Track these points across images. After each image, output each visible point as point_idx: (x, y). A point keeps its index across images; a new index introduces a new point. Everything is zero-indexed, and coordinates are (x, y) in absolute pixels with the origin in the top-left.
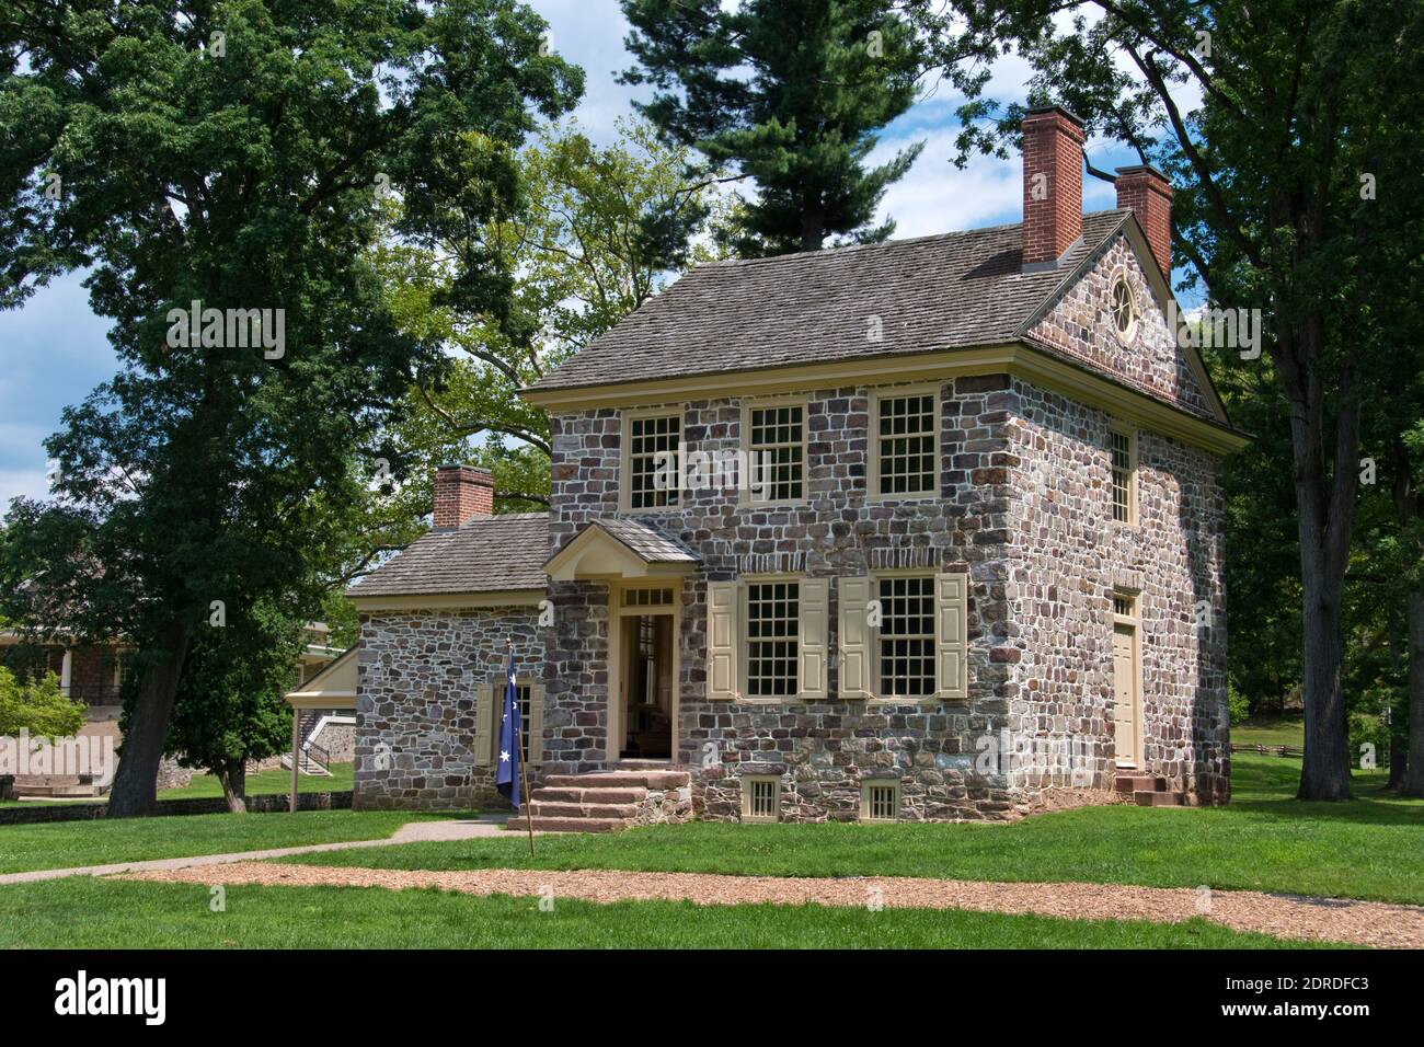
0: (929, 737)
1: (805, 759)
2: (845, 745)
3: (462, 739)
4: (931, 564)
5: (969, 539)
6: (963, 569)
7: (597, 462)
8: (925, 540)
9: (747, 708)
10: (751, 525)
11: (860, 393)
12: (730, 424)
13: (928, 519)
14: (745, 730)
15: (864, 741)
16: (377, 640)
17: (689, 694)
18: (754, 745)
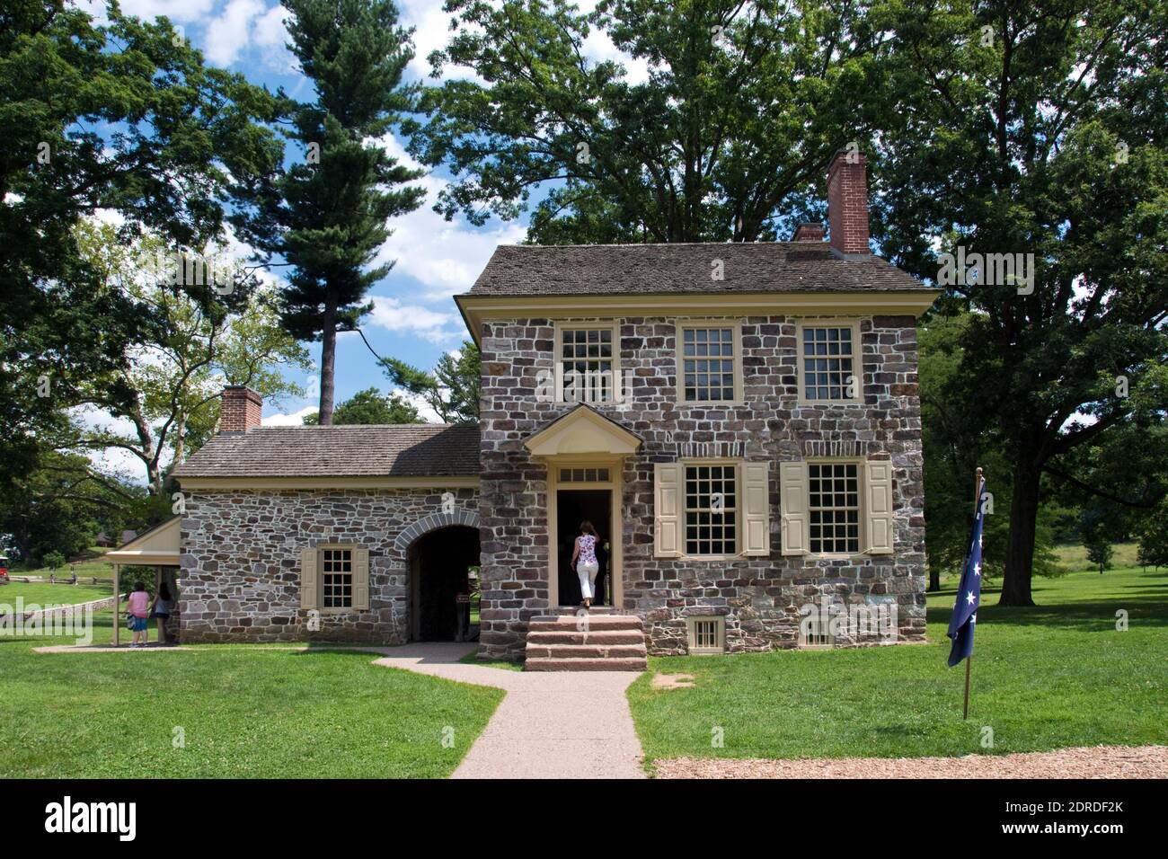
0: (859, 583)
1: (748, 602)
2: (785, 592)
3: (287, 589)
4: (858, 454)
5: (890, 435)
6: (886, 458)
7: (531, 362)
8: (853, 435)
9: (691, 564)
10: (689, 419)
11: (789, 321)
12: (666, 338)
13: (854, 420)
14: (690, 582)
15: (802, 587)
16: (200, 513)
17: (633, 553)
18: (698, 593)
